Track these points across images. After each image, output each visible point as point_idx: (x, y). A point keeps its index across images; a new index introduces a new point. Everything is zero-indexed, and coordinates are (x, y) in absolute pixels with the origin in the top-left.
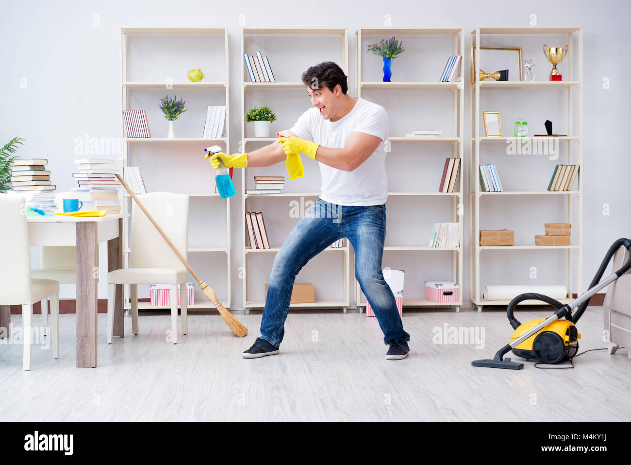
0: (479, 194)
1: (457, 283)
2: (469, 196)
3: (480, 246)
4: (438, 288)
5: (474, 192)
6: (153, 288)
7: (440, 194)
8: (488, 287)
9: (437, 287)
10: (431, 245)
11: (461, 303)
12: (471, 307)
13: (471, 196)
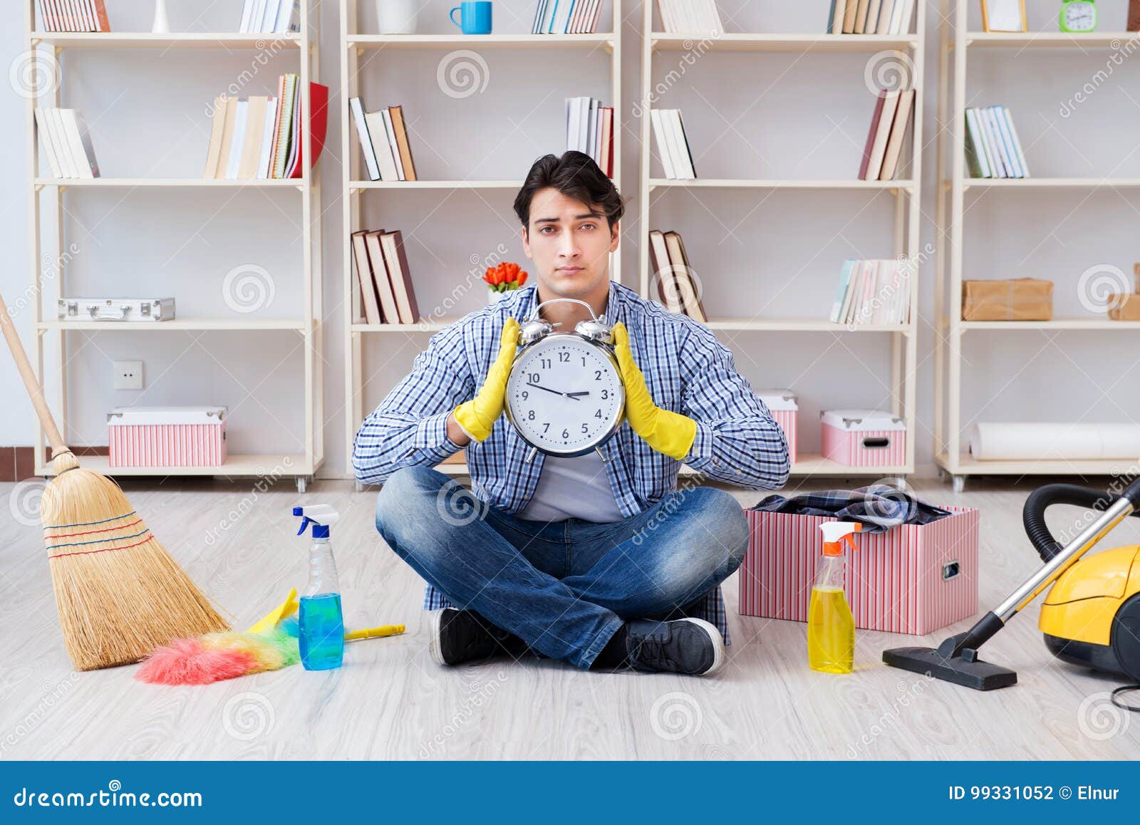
0: (961, 182)
1: (902, 417)
2: (938, 192)
3: (963, 319)
4: (849, 430)
5: (949, 182)
6: (115, 421)
7: (862, 184)
8: (983, 427)
9: (848, 426)
10: (834, 317)
11: (909, 469)
12: (938, 477)
13: (943, 189)
